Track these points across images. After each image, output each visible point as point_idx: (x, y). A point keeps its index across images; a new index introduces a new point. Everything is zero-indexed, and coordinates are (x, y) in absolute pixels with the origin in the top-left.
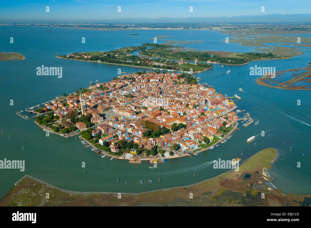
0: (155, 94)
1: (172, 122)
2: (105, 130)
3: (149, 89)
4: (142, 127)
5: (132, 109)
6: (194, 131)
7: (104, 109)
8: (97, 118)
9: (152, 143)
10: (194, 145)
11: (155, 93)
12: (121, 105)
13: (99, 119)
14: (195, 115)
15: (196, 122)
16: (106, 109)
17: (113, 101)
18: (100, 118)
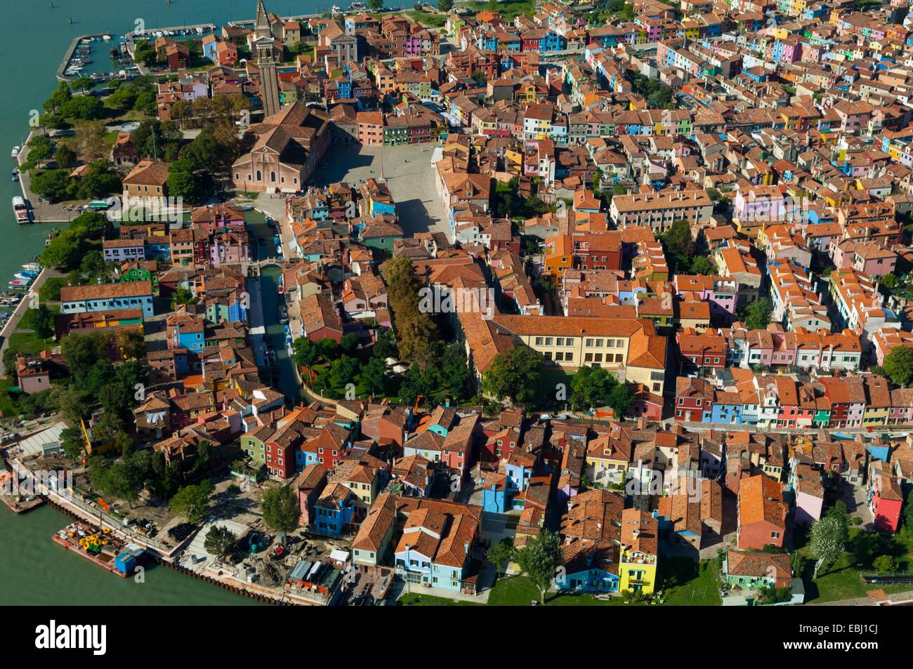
0: (836, 123)
1: (577, 340)
2: (185, 247)
3: (850, 79)
4: (375, 301)
5: (542, 174)
6: (617, 463)
7: (390, 130)
8: (265, 165)
9: (244, 423)
10: (428, 560)
11: (840, 114)
12: (531, 131)
13: (273, 174)
14: (828, 353)
15: (754, 400)
16: (409, 129)
17: (524, 97)
18: (282, 174)
